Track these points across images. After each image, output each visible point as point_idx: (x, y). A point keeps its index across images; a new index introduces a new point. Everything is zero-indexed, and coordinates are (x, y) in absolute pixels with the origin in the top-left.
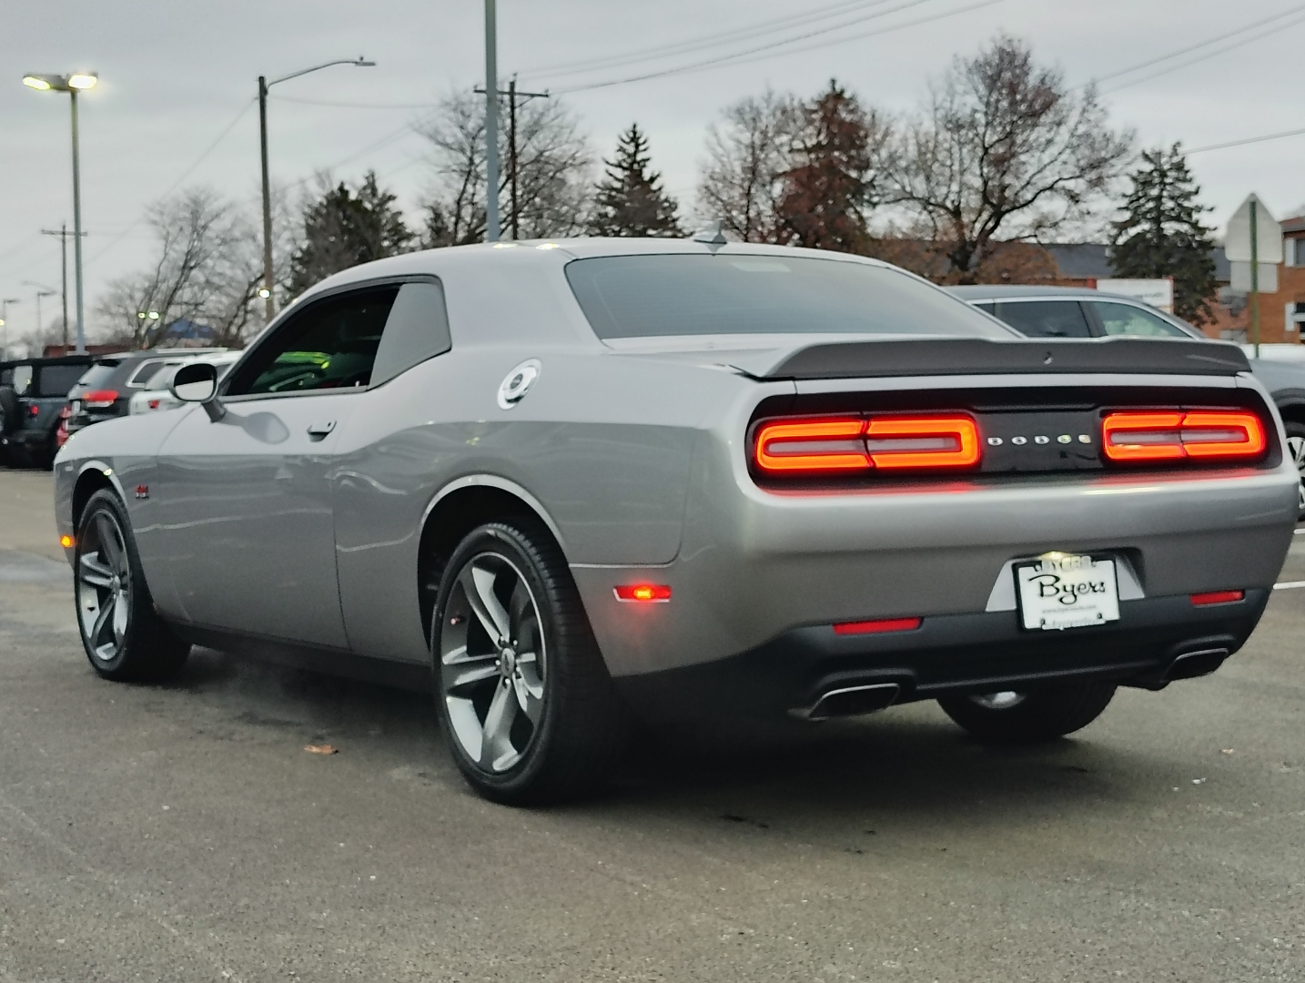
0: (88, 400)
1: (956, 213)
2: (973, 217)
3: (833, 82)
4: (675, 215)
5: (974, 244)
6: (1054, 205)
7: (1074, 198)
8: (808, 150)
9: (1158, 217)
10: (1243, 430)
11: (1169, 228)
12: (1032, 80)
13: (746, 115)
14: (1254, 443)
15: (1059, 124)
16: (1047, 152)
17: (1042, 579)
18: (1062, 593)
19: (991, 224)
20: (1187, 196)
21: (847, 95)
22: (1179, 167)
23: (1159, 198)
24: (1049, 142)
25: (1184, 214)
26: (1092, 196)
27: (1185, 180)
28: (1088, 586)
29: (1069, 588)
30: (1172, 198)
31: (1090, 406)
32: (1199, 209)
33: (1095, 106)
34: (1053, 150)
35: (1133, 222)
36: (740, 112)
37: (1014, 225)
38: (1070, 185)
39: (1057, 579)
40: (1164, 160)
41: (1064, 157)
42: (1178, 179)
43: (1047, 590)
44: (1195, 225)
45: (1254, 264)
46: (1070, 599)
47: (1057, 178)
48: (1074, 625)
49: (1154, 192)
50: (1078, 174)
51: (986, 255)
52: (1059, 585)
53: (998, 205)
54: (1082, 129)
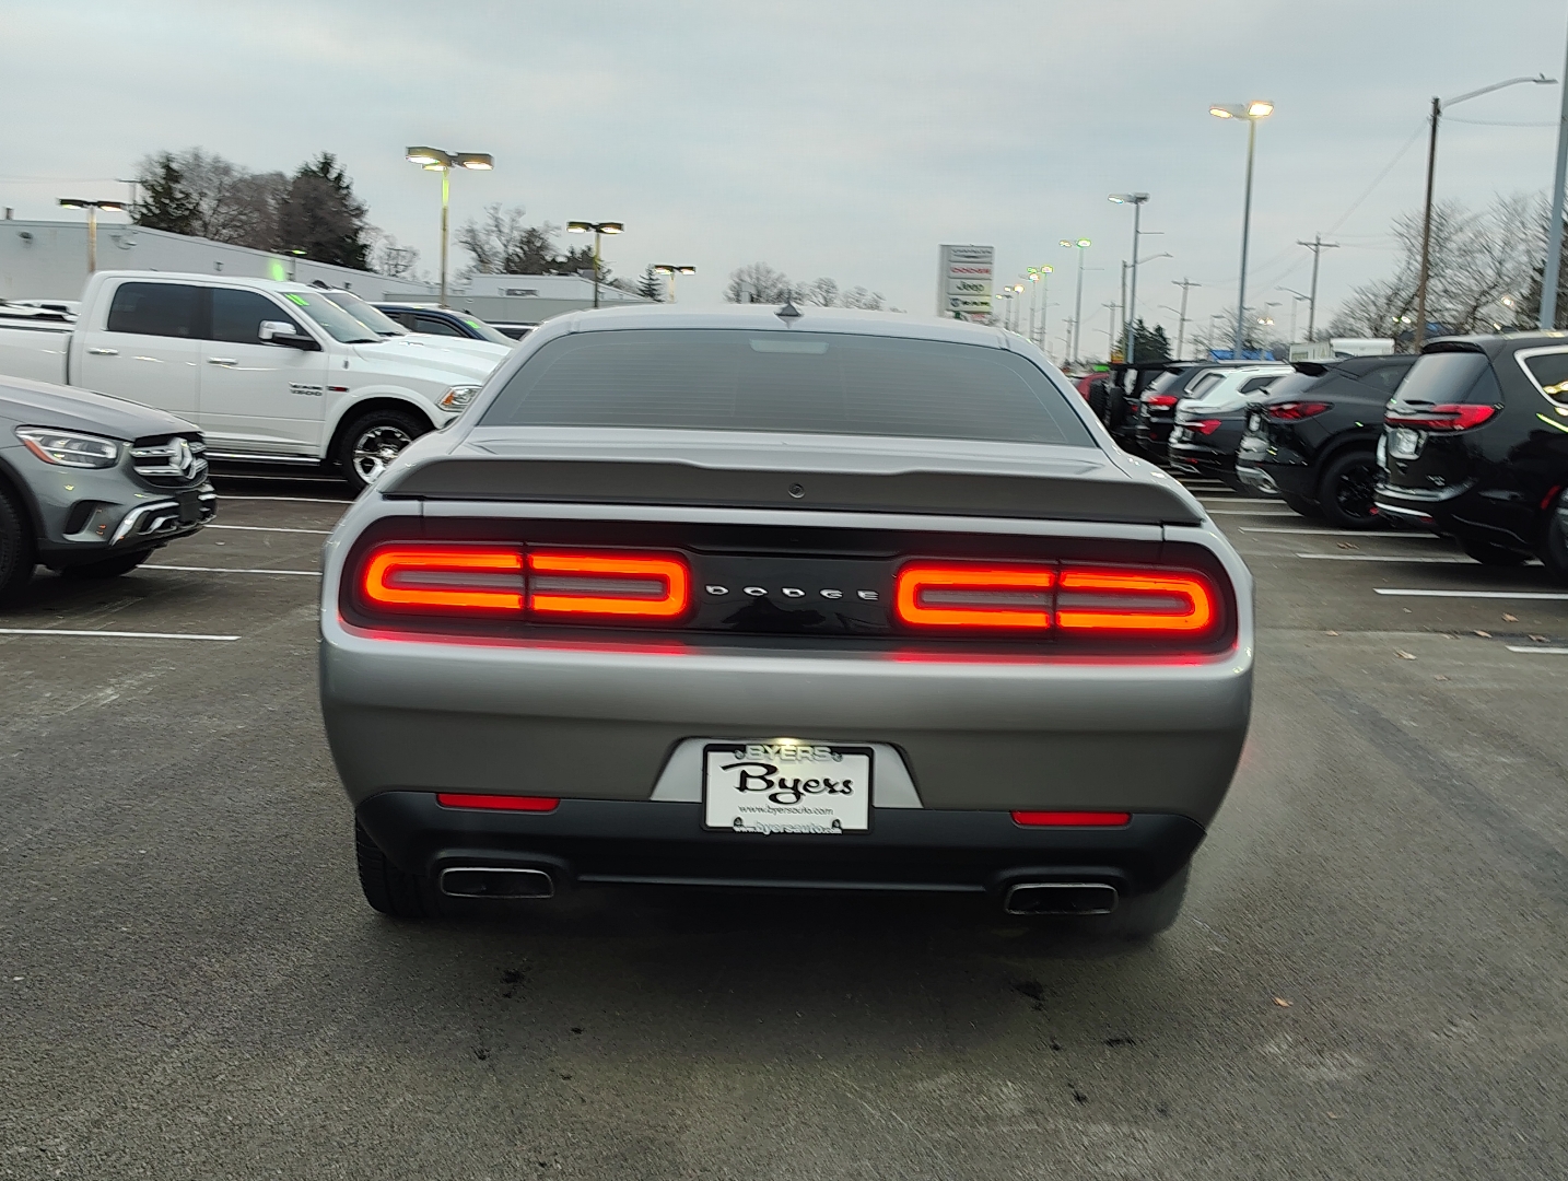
0: (1155, 403)
10: (1185, 598)
14: (1201, 616)
17: (746, 768)
18: (776, 789)
28: (822, 785)
29: (789, 783)
31: (890, 554)
39: (772, 770)
43: (751, 783)
46: (789, 797)
48: (789, 830)
52: (774, 778)
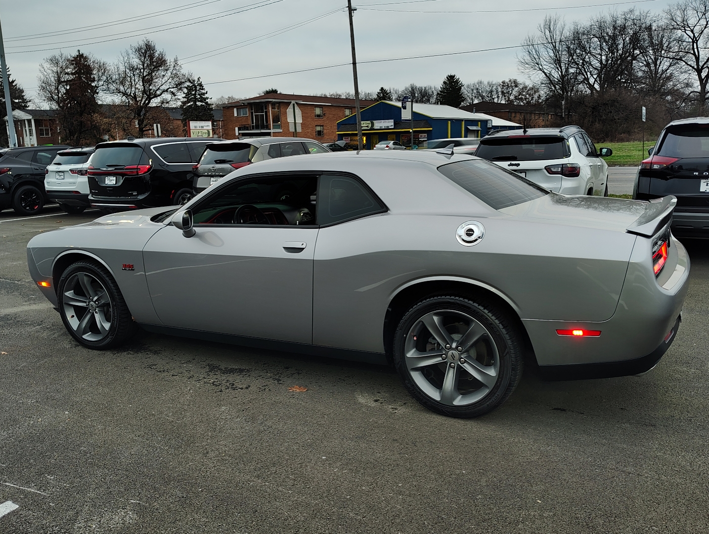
1: (135, 97)
2: (140, 99)
3: (79, 51)
4: (23, 94)
5: (142, 108)
6: (167, 96)
7: (173, 93)
8: (72, 74)
9: (195, 100)
11: (199, 104)
12: (156, 55)
13: (54, 61)
15: (167, 70)
16: (164, 79)
19: (147, 102)
20: (204, 94)
21: (84, 56)
22: (201, 85)
23: (195, 94)
24: (164, 76)
25: (203, 100)
26: (179, 94)
27: (203, 89)
30: (199, 95)
32: (207, 98)
33: (178, 65)
34: (166, 78)
35: (188, 102)
36: (51, 60)
37: (154, 103)
38: (172, 90)
40: (195, 83)
41: (169, 81)
42: (200, 89)
44: (207, 103)
45: (295, 123)
47: (168, 87)
49: (193, 92)
50: (175, 86)
51: (147, 112)
53: (150, 95)
54: (175, 72)
